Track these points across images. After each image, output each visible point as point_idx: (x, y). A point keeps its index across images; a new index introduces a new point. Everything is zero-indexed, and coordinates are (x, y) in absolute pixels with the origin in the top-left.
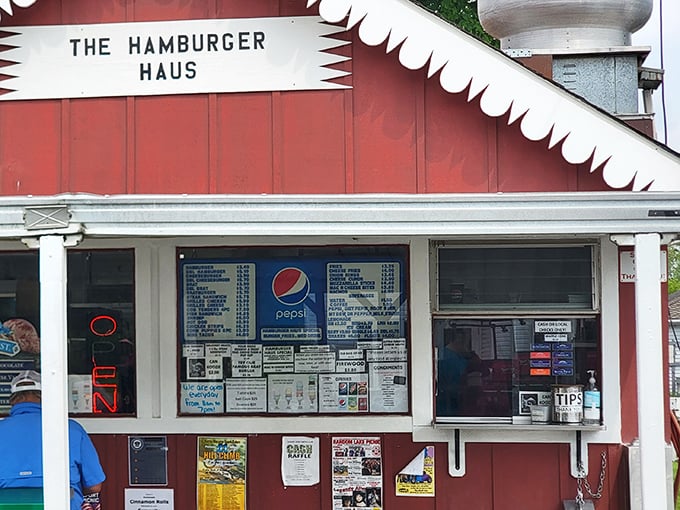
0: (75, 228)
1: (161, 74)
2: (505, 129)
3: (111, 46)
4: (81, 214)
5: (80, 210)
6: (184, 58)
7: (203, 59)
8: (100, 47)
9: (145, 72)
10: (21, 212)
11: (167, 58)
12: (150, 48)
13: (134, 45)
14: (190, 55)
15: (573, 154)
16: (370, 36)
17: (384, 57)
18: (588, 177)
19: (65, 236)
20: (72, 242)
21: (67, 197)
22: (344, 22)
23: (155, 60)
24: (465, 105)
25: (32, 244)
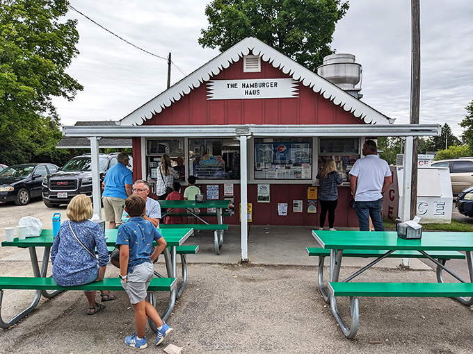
0: (250, 134)
1: (251, 93)
2: (340, 108)
3: (237, 86)
4: (252, 130)
5: (251, 129)
6: (256, 89)
7: (261, 89)
8: (234, 86)
9: (246, 93)
10: (235, 129)
11: (252, 89)
12: (248, 86)
13: (243, 86)
14: (258, 88)
15: (357, 115)
16: (306, 84)
17: (309, 89)
18: (360, 121)
19: (247, 136)
20: (249, 137)
21: (248, 125)
22: (299, 80)
23: (249, 89)
24: (329, 102)
25: (238, 138)
